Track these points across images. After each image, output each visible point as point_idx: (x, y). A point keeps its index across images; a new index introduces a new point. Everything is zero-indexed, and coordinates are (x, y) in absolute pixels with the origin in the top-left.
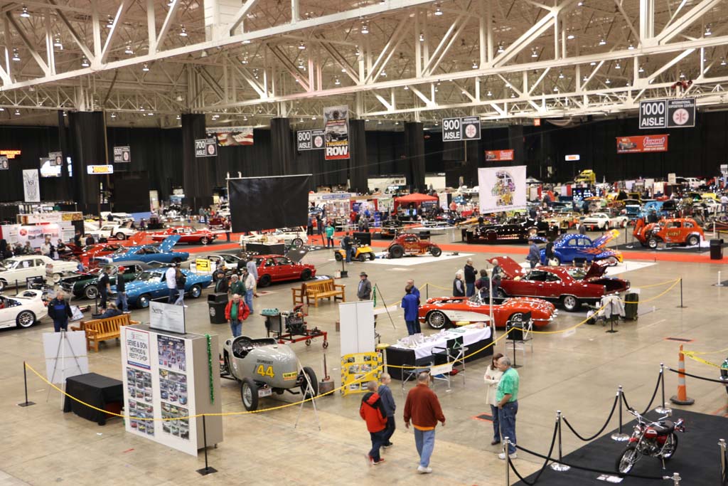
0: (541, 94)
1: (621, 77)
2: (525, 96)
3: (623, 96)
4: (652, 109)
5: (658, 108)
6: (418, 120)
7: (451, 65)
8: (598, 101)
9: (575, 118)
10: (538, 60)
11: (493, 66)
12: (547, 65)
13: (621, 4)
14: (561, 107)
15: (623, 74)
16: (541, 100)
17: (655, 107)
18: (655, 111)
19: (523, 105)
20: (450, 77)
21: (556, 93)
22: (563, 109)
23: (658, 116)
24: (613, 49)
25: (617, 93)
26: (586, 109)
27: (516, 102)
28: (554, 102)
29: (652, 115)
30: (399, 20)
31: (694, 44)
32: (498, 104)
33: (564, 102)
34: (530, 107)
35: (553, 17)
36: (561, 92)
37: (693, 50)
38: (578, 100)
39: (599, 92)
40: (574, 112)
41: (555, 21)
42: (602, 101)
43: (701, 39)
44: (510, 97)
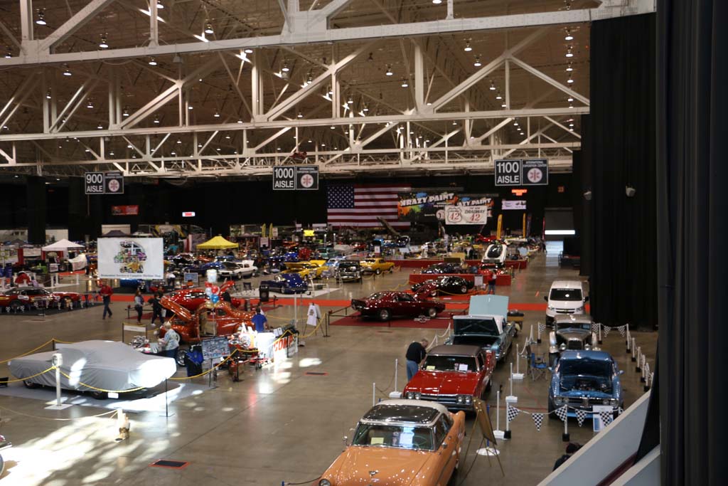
0: (160, 157)
1: (231, 146)
2: (148, 157)
3: (232, 162)
4: (283, 173)
5: (288, 173)
6: (40, 174)
7: (75, 124)
8: (210, 166)
9: (190, 179)
10: (158, 126)
11: (122, 128)
12: (169, 131)
13: (237, 84)
14: (178, 170)
15: (232, 143)
16: (160, 162)
17: (286, 172)
18: (286, 175)
19: (144, 166)
20: (75, 135)
21: (174, 156)
22: (180, 171)
23: (288, 179)
24: (225, 121)
25: (227, 159)
26: (199, 171)
27: (137, 163)
28: (172, 164)
29: (283, 179)
30: (24, 76)
31: (291, 124)
32: (119, 164)
33: (180, 164)
34: (150, 167)
35: (178, 89)
36: (178, 156)
37: (290, 128)
38: (193, 164)
39: (211, 158)
40: (189, 174)
41: (180, 92)
42: (214, 166)
43: (295, 120)
44: (131, 158)
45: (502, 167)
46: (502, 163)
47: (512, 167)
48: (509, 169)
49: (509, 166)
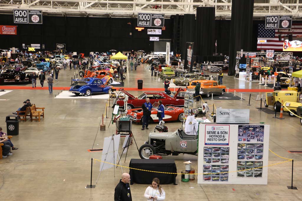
17: (145, 16)
23: (147, 21)
29: (144, 20)
45: (269, 19)
46: (269, 17)
47: (274, 20)
48: (272, 20)
49: (273, 19)
